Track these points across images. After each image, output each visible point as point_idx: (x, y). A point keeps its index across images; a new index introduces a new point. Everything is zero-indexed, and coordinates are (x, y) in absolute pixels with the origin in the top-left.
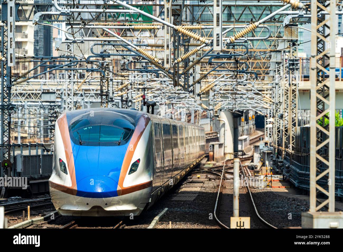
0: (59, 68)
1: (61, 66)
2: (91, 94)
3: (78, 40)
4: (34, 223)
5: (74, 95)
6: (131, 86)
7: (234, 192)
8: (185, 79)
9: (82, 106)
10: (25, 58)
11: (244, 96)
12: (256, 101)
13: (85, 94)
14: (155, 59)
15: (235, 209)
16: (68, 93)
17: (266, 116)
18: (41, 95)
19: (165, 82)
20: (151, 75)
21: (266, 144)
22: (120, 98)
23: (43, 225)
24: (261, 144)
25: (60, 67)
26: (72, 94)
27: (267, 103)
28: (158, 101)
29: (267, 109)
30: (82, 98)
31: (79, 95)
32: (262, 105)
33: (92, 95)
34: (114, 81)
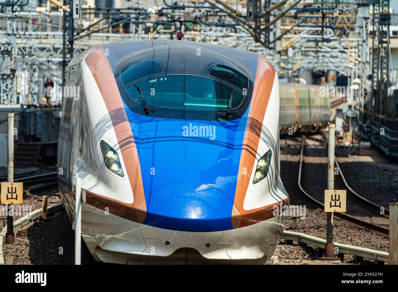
7: (329, 162)
8: (265, 35)
10: (89, 9)
11: (328, 55)
12: (340, 60)
15: (330, 181)
17: (350, 77)
19: (242, 37)
21: (350, 107)
24: (344, 107)
27: (351, 62)
29: (351, 68)
32: (345, 65)
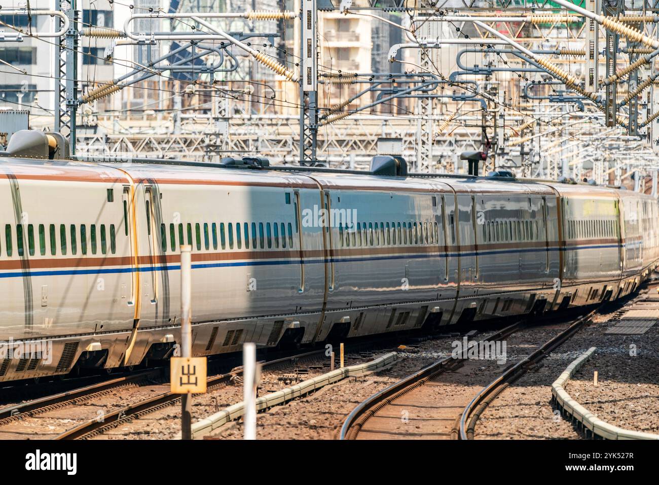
0: (404, 94)
1: (408, 91)
2: (467, 142)
3: (429, 43)
4: (351, 374)
5: (433, 144)
6: (538, 127)
9: (453, 163)
10: (340, 76)
13: (456, 141)
14: (569, 78)
16: (422, 140)
18: (376, 143)
19: (596, 118)
20: (573, 106)
22: (519, 149)
23: (367, 378)
25: (405, 92)
26: (430, 142)
28: (591, 154)
30: (452, 148)
31: (447, 143)
33: (469, 143)
34: (507, 118)
